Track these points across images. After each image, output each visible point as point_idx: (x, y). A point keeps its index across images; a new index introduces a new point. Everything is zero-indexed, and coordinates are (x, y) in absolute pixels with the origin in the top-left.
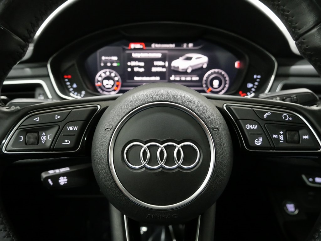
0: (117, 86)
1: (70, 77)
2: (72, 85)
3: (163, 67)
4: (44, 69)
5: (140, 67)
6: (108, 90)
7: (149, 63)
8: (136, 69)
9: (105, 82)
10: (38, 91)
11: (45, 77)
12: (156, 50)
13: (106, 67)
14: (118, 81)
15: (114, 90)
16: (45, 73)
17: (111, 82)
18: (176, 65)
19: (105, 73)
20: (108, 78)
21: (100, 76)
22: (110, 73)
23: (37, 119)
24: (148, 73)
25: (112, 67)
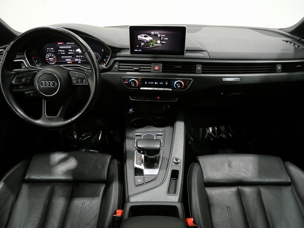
0: (55, 60)
1: (34, 58)
2: (35, 61)
3: (72, 52)
4: (23, 55)
5: (63, 52)
6: (52, 62)
7: (67, 50)
8: (62, 53)
9: (50, 59)
10: (22, 64)
11: (24, 58)
12: (69, 45)
13: (49, 52)
14: (55, 58)
15: (54, 62)
16: (24, 57)
17: (52, 59)
18: (78, 51)
19: (49, 55)
20: (51, 57)
21: (47, 56)
22: (52, 55)
23: (20, 75)
24: (67, 55)
25: (51, 52)
